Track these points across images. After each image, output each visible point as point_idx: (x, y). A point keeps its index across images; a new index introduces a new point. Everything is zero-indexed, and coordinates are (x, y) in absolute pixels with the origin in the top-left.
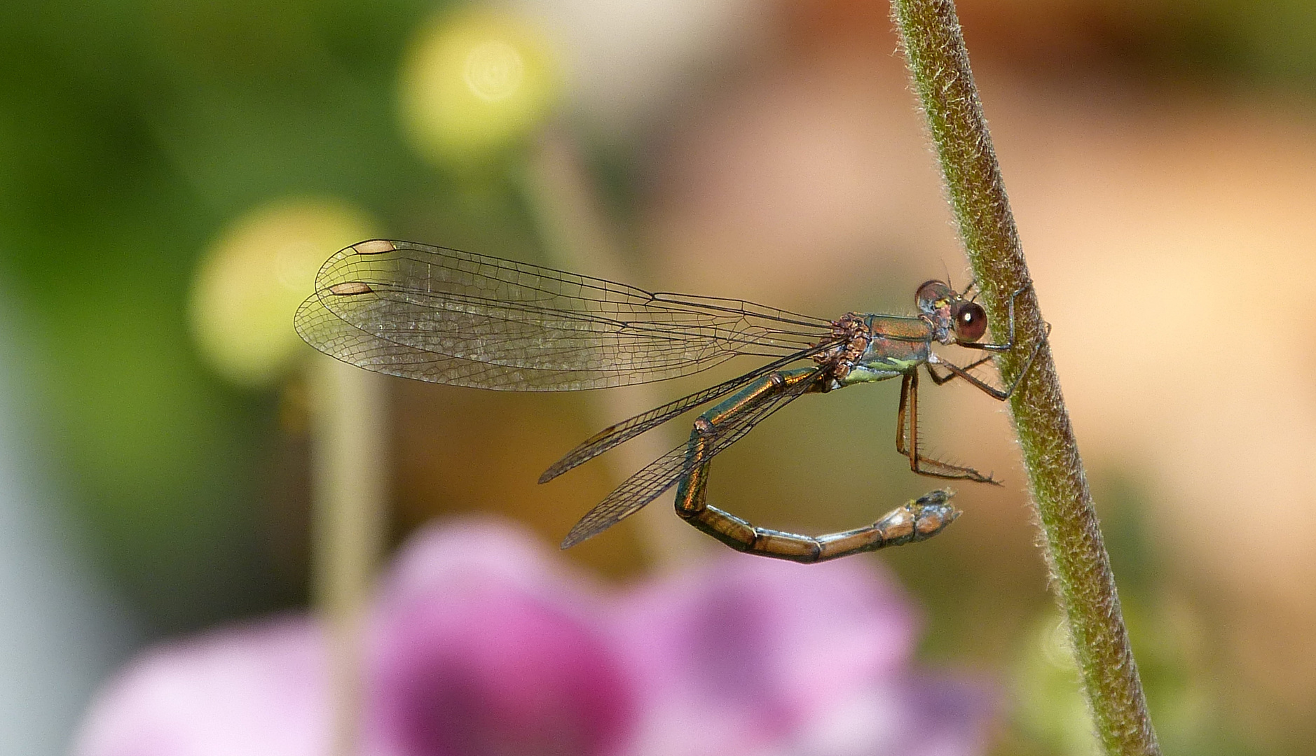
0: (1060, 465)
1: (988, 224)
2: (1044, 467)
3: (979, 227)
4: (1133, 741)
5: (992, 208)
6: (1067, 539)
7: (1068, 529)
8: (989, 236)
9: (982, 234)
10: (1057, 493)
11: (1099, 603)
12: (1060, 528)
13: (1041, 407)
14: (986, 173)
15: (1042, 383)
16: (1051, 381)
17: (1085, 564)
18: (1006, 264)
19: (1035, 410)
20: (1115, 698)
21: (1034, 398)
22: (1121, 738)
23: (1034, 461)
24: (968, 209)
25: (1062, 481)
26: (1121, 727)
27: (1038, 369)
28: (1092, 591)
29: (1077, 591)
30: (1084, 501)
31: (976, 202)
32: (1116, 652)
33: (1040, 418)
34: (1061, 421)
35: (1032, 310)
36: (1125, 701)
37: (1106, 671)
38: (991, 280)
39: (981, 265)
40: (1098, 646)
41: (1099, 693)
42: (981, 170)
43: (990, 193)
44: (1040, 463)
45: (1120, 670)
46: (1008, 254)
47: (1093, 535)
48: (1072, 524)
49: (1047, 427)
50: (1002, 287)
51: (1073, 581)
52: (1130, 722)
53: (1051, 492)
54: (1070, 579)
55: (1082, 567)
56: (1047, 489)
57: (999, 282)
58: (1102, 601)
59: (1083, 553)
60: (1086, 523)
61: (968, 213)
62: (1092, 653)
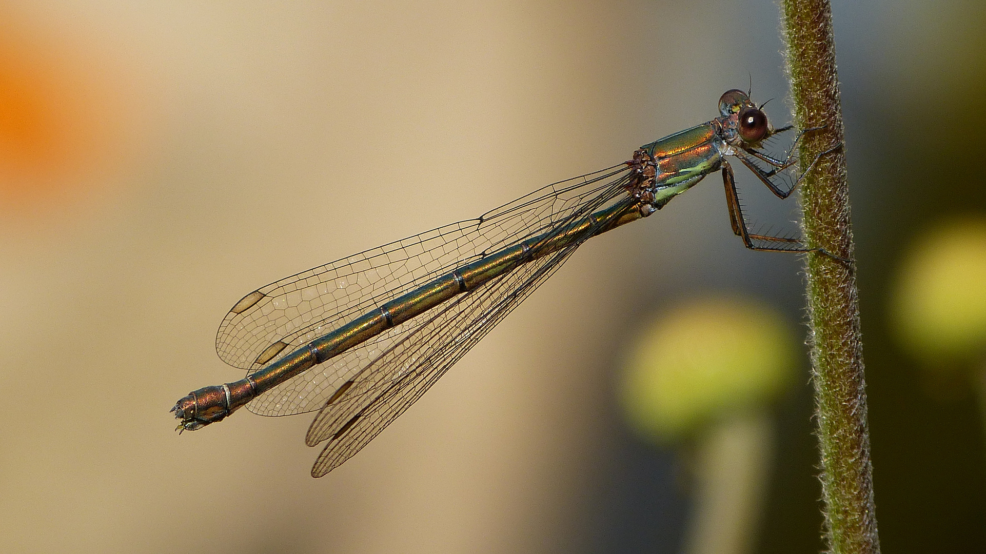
0: (833, 277)
1: (810, 58)
2: (820, 275)
3: (801, 59)
4: (853, 526)
5: (816, 45)
6: (828, 341)
7: (831, 332)
8: (808, 68)
9: (803, 66)
10: (827, 300)
11: (845, 401)
12: (824, 330)
13: (826, 223)
14: (816, 14)
15: (831, 204)
16: (839, 204)
17: (840, 366)
18: (819, 95)
19: (821, 225)
20: (844, 486)
21: (821, 215)
22: (844, 521)
23: (814, 269)
24: (796, 42)
25: (833, 291)
26: (846, 512)
27: (830, 191)
28: (841, 390)
29: (830, 388)
30: (848, 312)
31: (803, 37)
32: (852, 448)
33: (824, 233)
34: (841, 240)
35: (833, 140)
36: (852, 491)
37: (841, 461)
38: (804, 107)
39: (798, 91)
40: (838, 438)
41: (833, 479)
42: (812, 11)
43: (816, 32)
44: (817, 271)
45: (853, 463)
46: (821, 88)
47: (851, 343)
48: (835, 329)
49: (828, 241)
50: (812, 114)
51: (827, 378)
52: (853, 509)
53: (822, 298)
54: (825, 376)
55: (836, 367)
56: (819, 295)
57: (811, 109)
58: (848, 401)
59: (840, 356)
60: (847, 330)
61: (795, 45)
62: (832, 443)
